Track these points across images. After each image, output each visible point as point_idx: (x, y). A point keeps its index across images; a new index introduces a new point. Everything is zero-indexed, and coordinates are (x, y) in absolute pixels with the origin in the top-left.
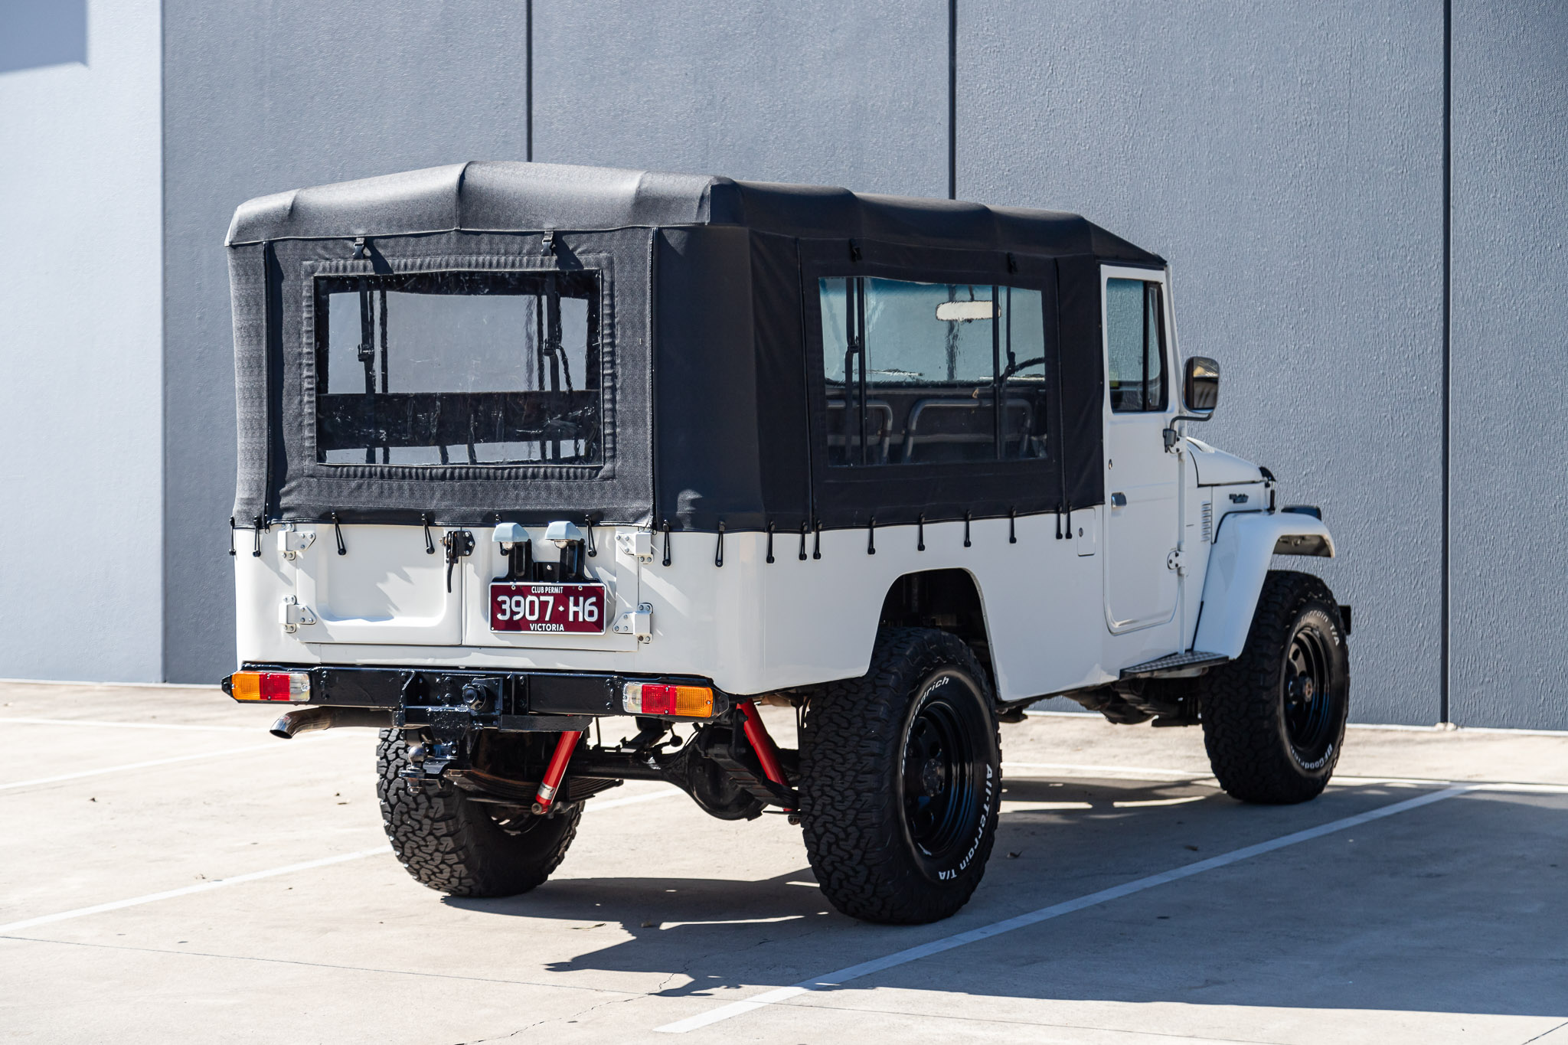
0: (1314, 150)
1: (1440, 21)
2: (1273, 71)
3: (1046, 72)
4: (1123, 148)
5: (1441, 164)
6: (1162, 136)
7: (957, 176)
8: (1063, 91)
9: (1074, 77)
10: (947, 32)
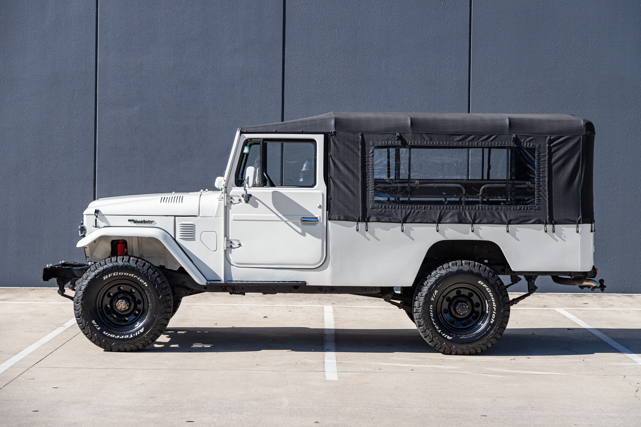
0: (422, 98)
1: (467, 58)
2: (407, 70)
3: (321, 64)
4: (351, 92)
5: (467, 105)
6: (366, 90)
7: (285, 98)
8: (328, 71)
9: (332, 66)
10: (281, 46)
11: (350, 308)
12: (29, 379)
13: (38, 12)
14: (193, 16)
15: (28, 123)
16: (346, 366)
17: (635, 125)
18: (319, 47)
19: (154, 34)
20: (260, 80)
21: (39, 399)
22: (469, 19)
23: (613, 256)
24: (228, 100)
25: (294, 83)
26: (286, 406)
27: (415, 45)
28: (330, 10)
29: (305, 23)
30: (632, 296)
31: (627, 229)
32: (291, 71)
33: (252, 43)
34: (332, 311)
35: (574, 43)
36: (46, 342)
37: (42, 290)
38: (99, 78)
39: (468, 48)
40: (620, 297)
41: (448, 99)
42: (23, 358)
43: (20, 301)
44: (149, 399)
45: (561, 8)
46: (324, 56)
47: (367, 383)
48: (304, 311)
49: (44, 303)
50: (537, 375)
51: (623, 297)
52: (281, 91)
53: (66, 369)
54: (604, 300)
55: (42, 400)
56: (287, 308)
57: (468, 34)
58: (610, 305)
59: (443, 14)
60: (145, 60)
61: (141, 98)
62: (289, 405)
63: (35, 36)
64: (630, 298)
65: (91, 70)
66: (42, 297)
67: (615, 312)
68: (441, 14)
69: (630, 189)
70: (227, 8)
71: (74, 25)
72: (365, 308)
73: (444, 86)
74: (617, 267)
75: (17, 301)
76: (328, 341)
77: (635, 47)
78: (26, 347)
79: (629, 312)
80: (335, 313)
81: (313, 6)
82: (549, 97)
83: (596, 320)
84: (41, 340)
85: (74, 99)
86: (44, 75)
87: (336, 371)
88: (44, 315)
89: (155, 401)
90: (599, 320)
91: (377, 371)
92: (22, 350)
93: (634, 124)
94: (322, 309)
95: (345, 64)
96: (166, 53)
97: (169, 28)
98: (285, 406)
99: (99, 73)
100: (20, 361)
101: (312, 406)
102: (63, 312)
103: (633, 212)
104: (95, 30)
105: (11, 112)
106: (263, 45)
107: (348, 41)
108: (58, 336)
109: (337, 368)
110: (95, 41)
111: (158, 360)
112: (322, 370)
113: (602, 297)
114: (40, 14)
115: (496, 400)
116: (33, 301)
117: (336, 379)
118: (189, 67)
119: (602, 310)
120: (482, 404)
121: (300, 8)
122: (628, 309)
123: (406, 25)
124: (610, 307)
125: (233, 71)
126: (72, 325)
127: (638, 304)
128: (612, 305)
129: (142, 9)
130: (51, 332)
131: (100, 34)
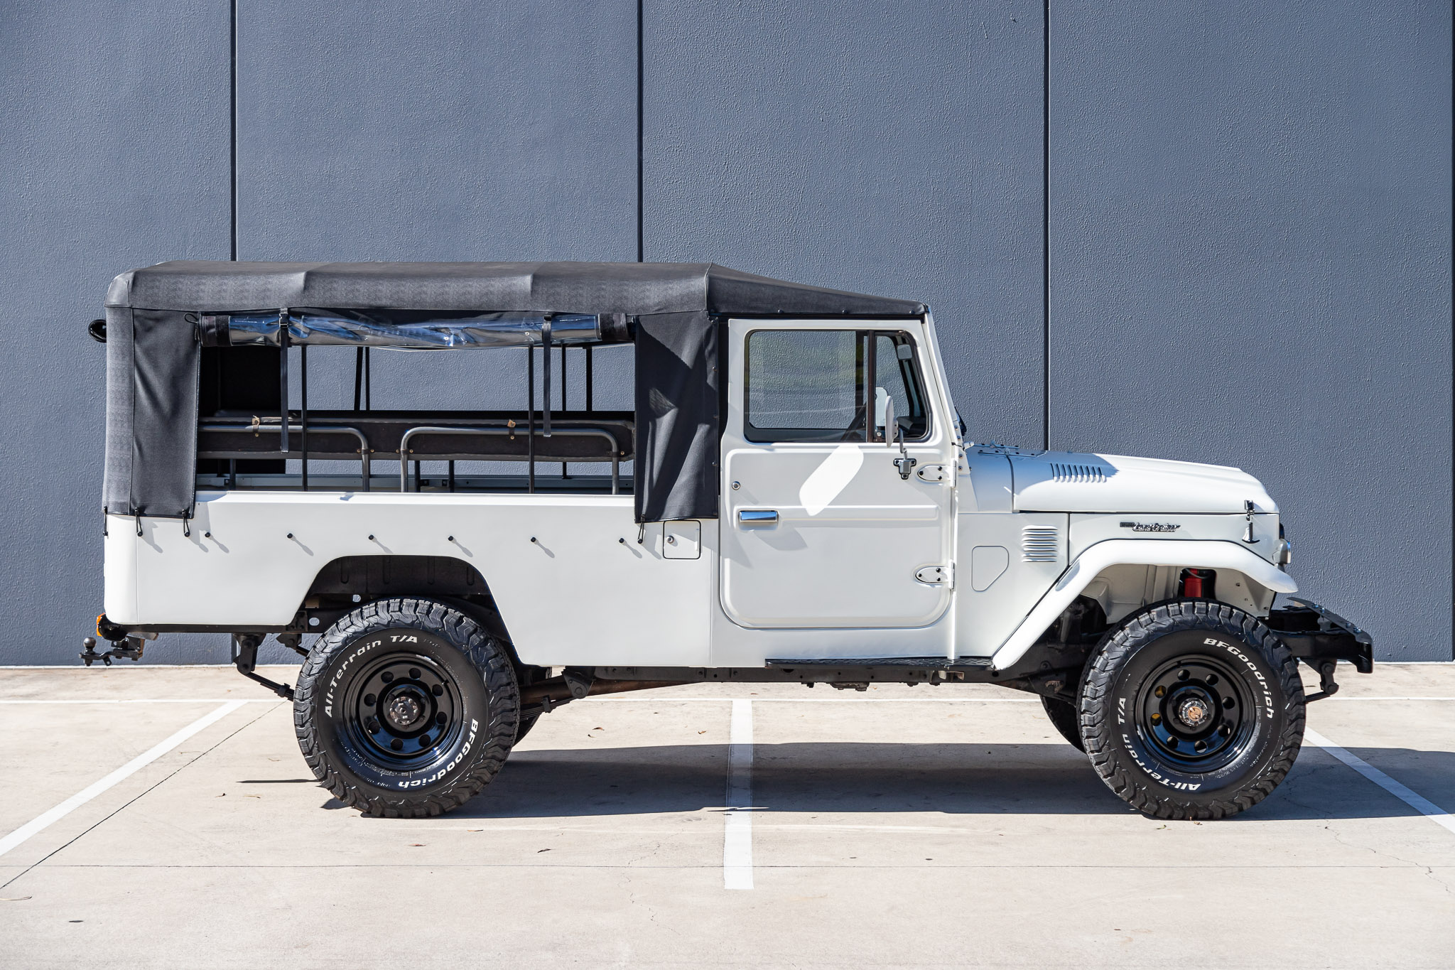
1: (1042, 152)
2: (911, 179)
5: (1042, 255)
6: (821, 224)
8: (736, 184)
9: (746, 175)
10: (636, 133)
11: (791, 704)
12: (21, 897)
13: (105, 66)
14: (443, 71)
15: (87, 307)
16: (773, 850)
17: (1409, 293)
18: (717, 132)
19: (358, 110)
20: (591, 206)
21: (26, 953)
22: (1043, 66)
23: (1364, 579)
24: (521, 252)
25: (663, 212)
26: (623, 964)
27: (927, 125)
28: (741, 51)
29: (687, 82)
30: (1408, 668)
31: (1395, 520)
32: (658, 187)
33: (571, 126)
34: (750, 711)
35: (1273, 116)
36: (91, 800)
37: (122, 671)
38: (239, 209)
39: (1043, 131)
40: (1384, 669)
41: (1000, 243)
42: (24, 842)
43: (64, 699)
44: (294, 950)
45: (1245, 39)
46: (729, 153)
47: (821, 897)
48: (689, 713)
49: (117, 701)
50: (1223, 869)
51: (1389, 669)
52: (637, 229)
53: (116, 869)
54: (1347, 677)
55: (32, 956)
56: (651, 705)
57: (1042, 100)
58: (1365, 690)
59: (986, 57)
60: (340, 167)
61: (332, 250)
62: (631, 962)
63: (100, 119)
64: (1406, 672)
65: (223, 192)
66: (116, 688)
67: (1379, 705)
68: (981, 57)
69: (1401, 434)
70: (515, 51)
71: (183, 94)
72: (823, 704)
73: (991, 214)
74: (1374, 603)
75: (57, 699)
76: (735, 787)
77: (1406, 122)
78: (41, 814)
79: (1409, 706)
80: (757, 715)
81: (703, 44)
82: (1221, 235)
83: (1339, 725)
84: (80, 794)
85: (185, 254)
86: (120, 203)
87: (751, 865)
88: (107, 730)
89: (306, 955)
90: (1346, 726)
91: (846, 864)
92: (28, 822)
93: (1406, 291)
94: (729, 708)
95: (774, 170)
96: (385, 151)
97: (390, 96)
98: (620, 963)
99: (239, 197)
100: (14, 850)
101: (686, 963)
102: (150, 722)
103: (1407, 483)
104: (230, 103)
105: (50, 285)
106: (595, 130)
107: (780, 119)
108: (121, 782)
109: (753, 858)
110: (230, 128)
111: (337, 843)
112: (717, 862)
113: (1344, 671)
114: (110, 71)
115: (1131, 940)
116: (92, 698)
117: (749, 885)
118: (435, 180)
119: (1349, 700)
120: (1099, 951)
121: (675, 49)
122: (1407, 698)
123: (906, 81)
124: (1365, 693)
125: (530, 187)
126: (161, 755)
127: (1424, 685)
128: (1370, 689)
129: (330, 56)
130: (108, 773)
131: (240, 111)
